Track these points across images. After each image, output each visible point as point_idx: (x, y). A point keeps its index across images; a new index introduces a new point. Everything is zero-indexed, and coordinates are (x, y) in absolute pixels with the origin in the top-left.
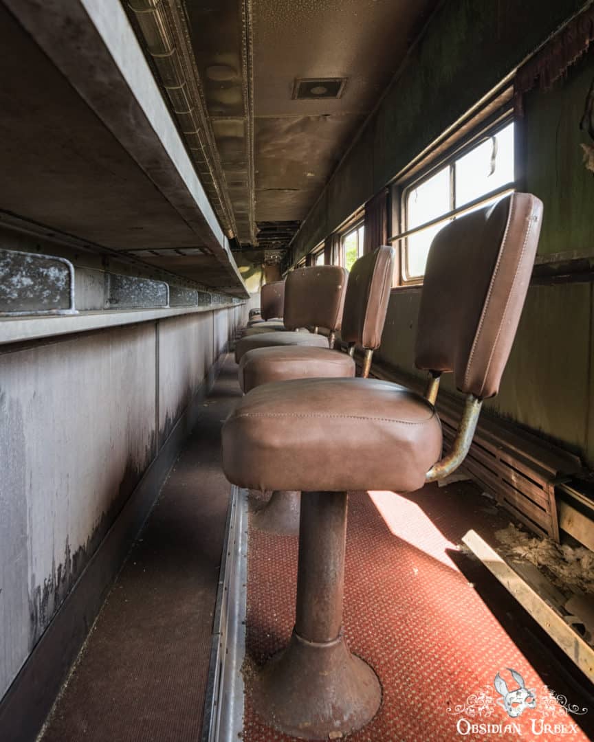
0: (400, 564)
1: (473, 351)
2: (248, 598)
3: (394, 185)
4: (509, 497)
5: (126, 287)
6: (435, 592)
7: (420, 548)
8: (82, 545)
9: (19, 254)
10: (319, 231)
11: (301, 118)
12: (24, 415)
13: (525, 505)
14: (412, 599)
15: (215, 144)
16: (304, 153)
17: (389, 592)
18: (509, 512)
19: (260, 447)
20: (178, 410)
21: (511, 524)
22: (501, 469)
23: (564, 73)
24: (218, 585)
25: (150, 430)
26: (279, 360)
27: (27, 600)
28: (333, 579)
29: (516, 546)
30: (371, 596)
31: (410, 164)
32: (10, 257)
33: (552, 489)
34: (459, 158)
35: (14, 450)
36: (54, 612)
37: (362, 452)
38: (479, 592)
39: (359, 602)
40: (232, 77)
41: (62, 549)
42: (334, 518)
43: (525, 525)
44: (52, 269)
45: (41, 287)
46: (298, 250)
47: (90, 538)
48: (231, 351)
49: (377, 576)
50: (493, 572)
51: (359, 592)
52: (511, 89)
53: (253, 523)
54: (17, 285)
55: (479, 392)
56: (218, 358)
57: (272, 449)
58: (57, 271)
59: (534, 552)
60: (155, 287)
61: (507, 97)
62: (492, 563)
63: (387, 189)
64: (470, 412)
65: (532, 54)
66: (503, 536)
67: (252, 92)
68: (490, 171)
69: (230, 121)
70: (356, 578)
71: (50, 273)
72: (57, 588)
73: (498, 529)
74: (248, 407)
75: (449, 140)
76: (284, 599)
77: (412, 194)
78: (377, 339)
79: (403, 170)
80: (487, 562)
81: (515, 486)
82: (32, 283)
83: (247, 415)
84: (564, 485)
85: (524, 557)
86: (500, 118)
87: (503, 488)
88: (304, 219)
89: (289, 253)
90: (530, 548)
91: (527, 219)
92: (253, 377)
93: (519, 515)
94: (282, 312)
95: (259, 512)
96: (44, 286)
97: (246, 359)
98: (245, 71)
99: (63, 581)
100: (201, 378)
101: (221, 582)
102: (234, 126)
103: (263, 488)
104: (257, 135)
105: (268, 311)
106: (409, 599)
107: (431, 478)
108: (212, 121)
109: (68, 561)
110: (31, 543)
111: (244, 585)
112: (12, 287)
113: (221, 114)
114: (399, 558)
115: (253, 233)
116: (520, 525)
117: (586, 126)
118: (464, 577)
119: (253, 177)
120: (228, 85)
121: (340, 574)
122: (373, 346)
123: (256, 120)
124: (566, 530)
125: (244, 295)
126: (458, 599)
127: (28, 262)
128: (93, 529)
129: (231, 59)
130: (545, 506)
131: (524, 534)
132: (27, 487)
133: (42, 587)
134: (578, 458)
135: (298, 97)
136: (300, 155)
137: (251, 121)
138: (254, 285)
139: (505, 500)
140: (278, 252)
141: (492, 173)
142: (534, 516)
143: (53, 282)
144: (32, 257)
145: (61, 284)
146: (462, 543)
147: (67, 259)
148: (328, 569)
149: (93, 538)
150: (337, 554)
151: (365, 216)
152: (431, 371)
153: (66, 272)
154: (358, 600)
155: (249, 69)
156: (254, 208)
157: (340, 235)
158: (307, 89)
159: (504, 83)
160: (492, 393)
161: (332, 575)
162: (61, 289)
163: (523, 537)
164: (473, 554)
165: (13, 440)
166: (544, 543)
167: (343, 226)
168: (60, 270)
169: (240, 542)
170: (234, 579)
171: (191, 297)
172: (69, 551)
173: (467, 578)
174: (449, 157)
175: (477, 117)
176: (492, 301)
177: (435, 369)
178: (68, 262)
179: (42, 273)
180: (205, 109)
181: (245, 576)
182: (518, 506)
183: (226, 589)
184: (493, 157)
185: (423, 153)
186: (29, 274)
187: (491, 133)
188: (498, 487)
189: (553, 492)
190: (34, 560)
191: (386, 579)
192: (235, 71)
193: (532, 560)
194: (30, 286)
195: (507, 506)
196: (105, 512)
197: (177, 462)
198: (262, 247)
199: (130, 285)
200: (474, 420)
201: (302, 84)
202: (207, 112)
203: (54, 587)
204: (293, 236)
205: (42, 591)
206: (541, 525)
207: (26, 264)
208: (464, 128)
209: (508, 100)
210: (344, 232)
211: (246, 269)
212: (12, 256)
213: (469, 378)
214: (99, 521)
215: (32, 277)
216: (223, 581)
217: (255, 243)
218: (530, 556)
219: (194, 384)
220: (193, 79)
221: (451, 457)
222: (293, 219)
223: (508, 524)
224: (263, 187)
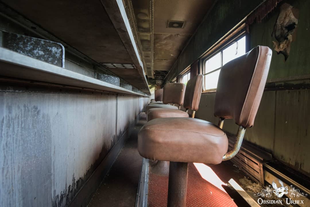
0: (205, 190)
1: (243, 108)
2: (148, 200)
3: (201, 58)
4: (244, 167)
5: (103, 78)
6: (219, 201)
7: (212, 184)
8: (81, 177)
9: (38, 40)
10: (174, 74)
11: (169, 34)
12: (51, 121)
13: (250, 170)
14: (211, 204)
15: (140, 42)
16: (170, 47)
17: (202, 200)
18: (244, 173)
19: (154, 142)
20: (125, 129)
21: (245, 177)
22: (241, 157)
23: (266, 16)
24: (136, 195)
25: (113, 135)
26: (161, 112)
27: (51, 201)
28: (182, 197)
29: (248, 185)
30: (195, 202)
31: (207, 51)
32: (33, 41)
33: (261, 165)
34: (225, 49)
35: (45, 136)
36: (66, 205)
37: (197, 147)
38: (235, 203)
39: (190, 204)
40: (146, 18)
41: (71, 179)
42: (183, 172)
43: (250, 178)
44: (54, 48)
45: (48, 56)
46: (167, 81)
47: (85, 174)
48: (144, 112)
49: (197, 194)
50: (241, 195)
51: (190, 200)
52: (244, 24)
53: (151, 171)
54: (36, 54)
55: (245, 125)
56: (140, 113)
57: (158, 143)
58: (56, 49)
59: (254, 187)
60: (114, 79)
61: (243, 27)
62: (240, 191)
63: (198, 60)
64: (241, 133)
65: (253, 11)
66: (242, 181)
67: (153, 24)
68: (236, 53)
69: (146, 34)
70: (189, 194)
71: (52, 49)
72: (68, 195)
73: (240, 178)
74: (149, 126)
75: (221, 43)
76: (162, 201)
77: (207, 62)
78: (197, 107)
79: (204, 53)
80: (238, 191)
81: (246, 163)
82: (44, 54)
83: (148, 128)
84: (265, 164)
85: (251, 190)
86: (240, 35)
87: (241, 163)
88: (170, 70)
89: (164, 82)
90: (253, 187)
91: (267, 54)
92: (151, 116)
93: (248, 174)
94: (162, 99)
95: (153, 167)
96: (50, 56)
97: (149, 111)
98: (151, 16)
99: (71, 192)
100: (134, 119)
101: (137, 194)
102: (147, 36)
103: (155, 159)
104: (154, 40)
105: (157, 98)
106: (210, 204)
107: (225, 159)
108: (139, 33)
109: (74, 184)
110: (54, 177)
111: (147, 195)
112: (34, 55)
113: (142, 31)
114: (205, 187)
115: (152, 74)
116: (248, 177)
117: (274, 35)
118: (229, 196)
119: (153, 55)
120: (145, 21)
121: (185, 195)
122: (196, 109)
123: (154, 34)
124: (267, 181)
125: (149, 94)
126: (228, 205)
127: (42, 44)
128: (87, 171)
129: (146, 11)
130: (259, 171)
131: (250, 181)
132: (52, 153)
133: (60, 195)
134: (271, 155)
135: (169, 27)
136: (169, 47)
137: (152, 34)
138: (152, 91)
139: (242, 168)
140: (161, 81)
141: (236, 54)
142: (254, 175)
143: (54, 54)
144: (44, 41)
145: (58, 55)
146: (228, 183)
147: (61, 43)
148: (180, 193)
149: (87, 174)
150: (184, 187)
151: (191, 69)
152: (221, 118)
153: (61, 50)
154: (190, 203)
155: (152, 16)
156: (153, 65)
157: (182, 76)
158: (171, 24)
159: (242, 22)
160: (251, 125)
161: (182, 195)
162: (58, 57)
163: (250, 182)
164: (232, 187)
165: (45, 131)
166: (258, 185)
167: (183, 72)
168: (57, 49)
169: (146, 177)
170: (143, 192)
171: (129, 88)
172: (75, 180)
173: (231, 197)
174: (221, 49)
175: (231, 34)
176: (252, 87)
177: (222, 117)
178: (61, 45)
179: (49, 49)
180: (137, 29)
181: (147, 191)
182: (247, 170)
183: (139, 197)
184: (237, 48)
185: (211, 47)
186: (42, 49)
187: (236, 40)
188: (239, 163)
189: (262, 166)
190: (55, 184)
191: (200, 195)
192: (147, 16)
193: (255, 191)
194: (43, 55)
195: (243, 170)
196: (93, 164)
197: (124, 147)
198: (155, 79)
199: (104, 77)
200: (242, 136)
201: (170, 23)
202: (137, 30)
203: (66, 195)
204: (166, 76)
205: (59, 197)
206: (257, 179)
207: (41, 44)
208: (227, 38)
209: (243, 28)
210: (183, 75)
211: (150, 86)
212: (34, 40)
213: (241, 119)
214: (90, 168)
215: (44, 51)
216: (138, 193)
217: (153, 78)
218: (254, 189)
219: (131, 120)
220: (133, 18)
221: (233, 151)
222: (166, 70)
223: (244, 177)
224: (156, 58)
